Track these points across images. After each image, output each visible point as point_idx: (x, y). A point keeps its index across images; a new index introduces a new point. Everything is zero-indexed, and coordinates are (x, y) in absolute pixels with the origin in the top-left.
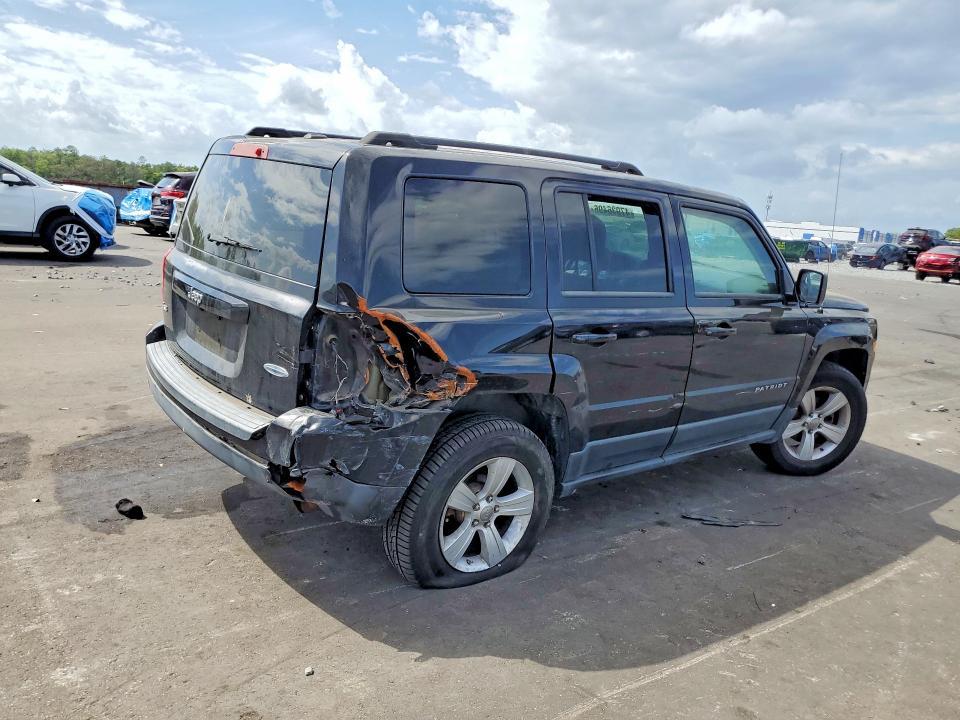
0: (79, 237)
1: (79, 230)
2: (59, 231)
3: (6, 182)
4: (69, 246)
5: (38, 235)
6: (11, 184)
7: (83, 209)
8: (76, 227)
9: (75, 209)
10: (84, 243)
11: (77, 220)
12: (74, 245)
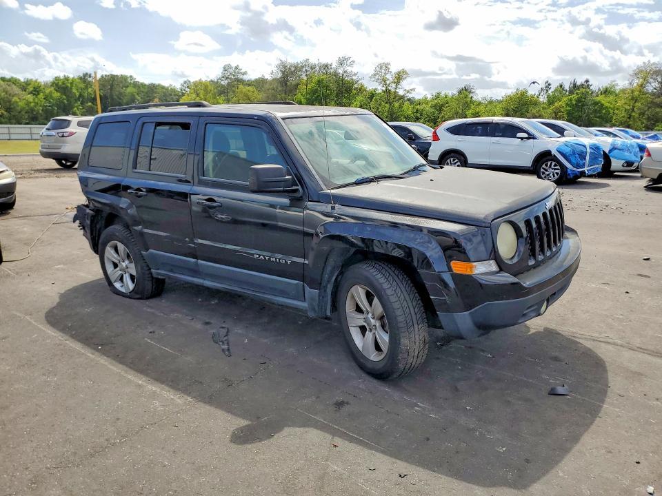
0: (555, 169)
1: (555, 165)
2: (544, 166)
3: (518, 138)
4: (548, 175)
5: (532, 168)
6: (522, 139)
7: (559, 152)
8: (553, 163)
9: (554, 152)
10: (557, 174)
11: (555, 159)
12: (551, 175)
